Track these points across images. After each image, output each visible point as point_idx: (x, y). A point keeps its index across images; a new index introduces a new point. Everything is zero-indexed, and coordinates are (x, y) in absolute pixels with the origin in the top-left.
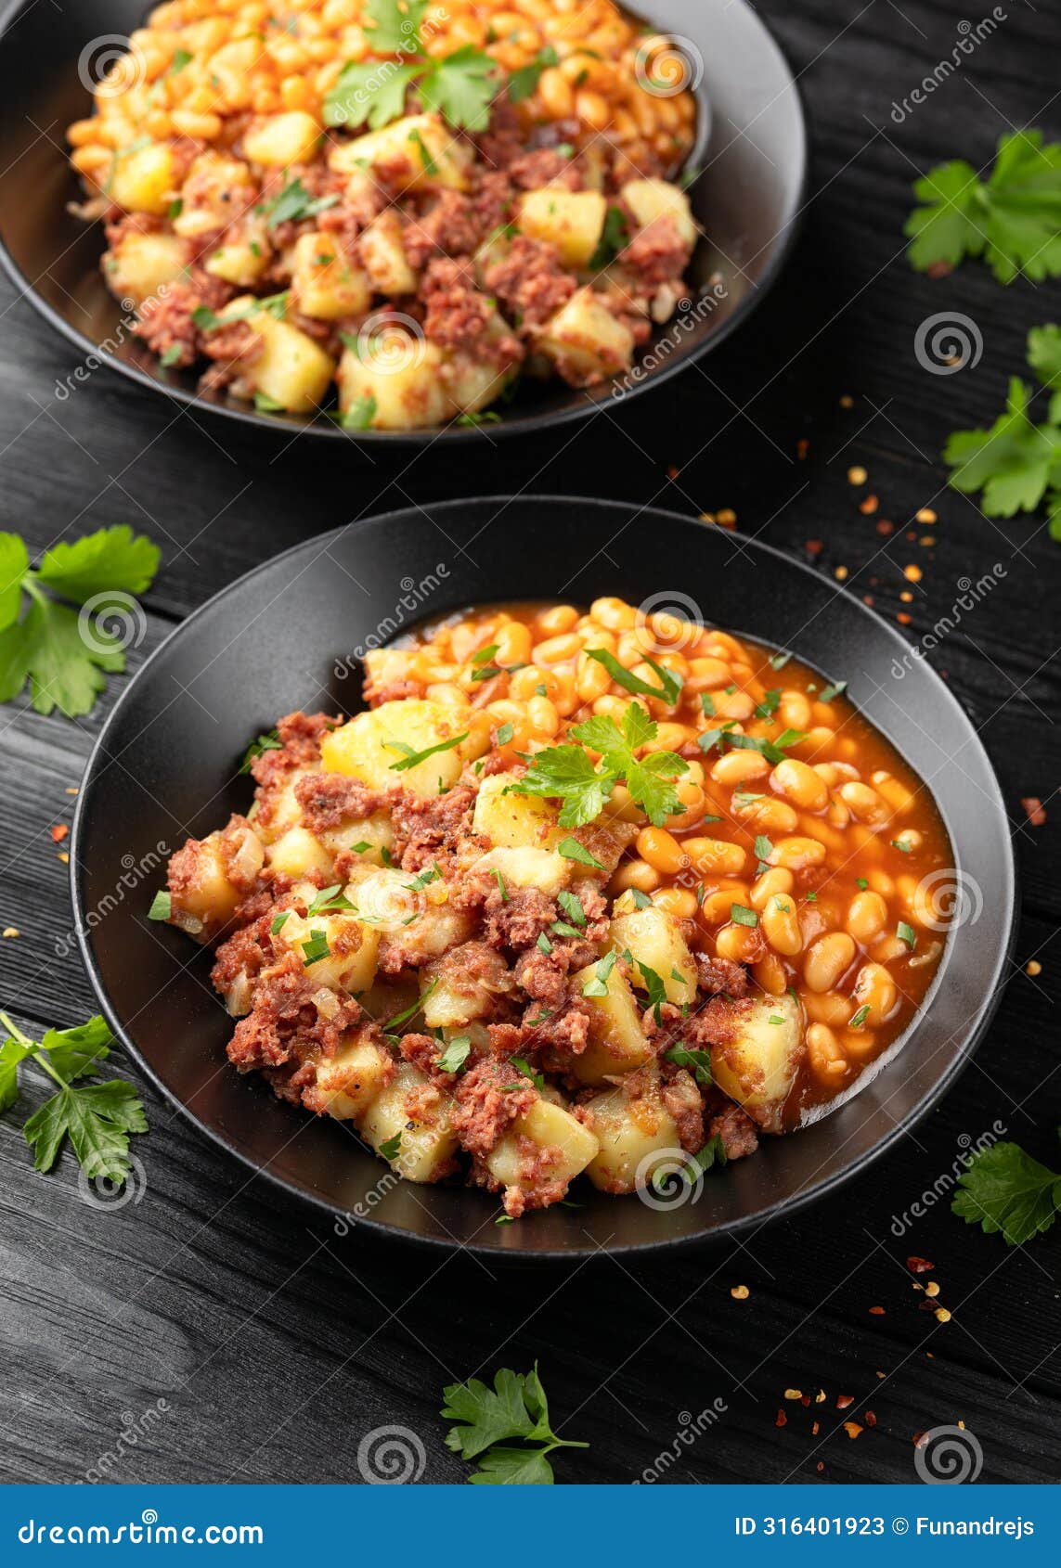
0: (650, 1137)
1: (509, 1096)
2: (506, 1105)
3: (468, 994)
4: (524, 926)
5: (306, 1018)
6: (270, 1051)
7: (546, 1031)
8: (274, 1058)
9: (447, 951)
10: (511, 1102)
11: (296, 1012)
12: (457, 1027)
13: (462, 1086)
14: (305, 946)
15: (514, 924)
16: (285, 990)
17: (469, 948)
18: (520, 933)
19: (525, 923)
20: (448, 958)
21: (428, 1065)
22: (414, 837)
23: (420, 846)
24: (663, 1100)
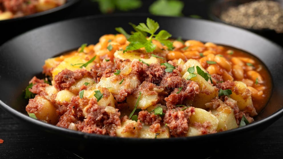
0: (230, 114)
1: (185, 111)
2: (186, 113)
3: (152, 94)
4: (158, 71)
5: (105, 117)
6: (99, 131)
7: (183, 93)
8: (101, 132)
9: (137, 87)
10: (187, 112)
11: (102, 115)
12: (154, 105)
13: (166, 118)
14: (95, 95)
15: (155, 71)
16: (95, 110)
17: (145, 83)
18: (159, 72)
19: (159, 69)
20: (140, 88)
21: (151, 119)
22: (103, 72)
23: (107, 73)
24: (226, 104)
